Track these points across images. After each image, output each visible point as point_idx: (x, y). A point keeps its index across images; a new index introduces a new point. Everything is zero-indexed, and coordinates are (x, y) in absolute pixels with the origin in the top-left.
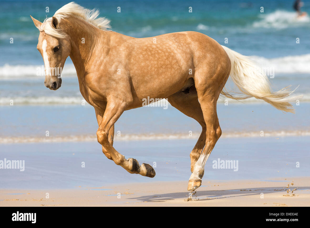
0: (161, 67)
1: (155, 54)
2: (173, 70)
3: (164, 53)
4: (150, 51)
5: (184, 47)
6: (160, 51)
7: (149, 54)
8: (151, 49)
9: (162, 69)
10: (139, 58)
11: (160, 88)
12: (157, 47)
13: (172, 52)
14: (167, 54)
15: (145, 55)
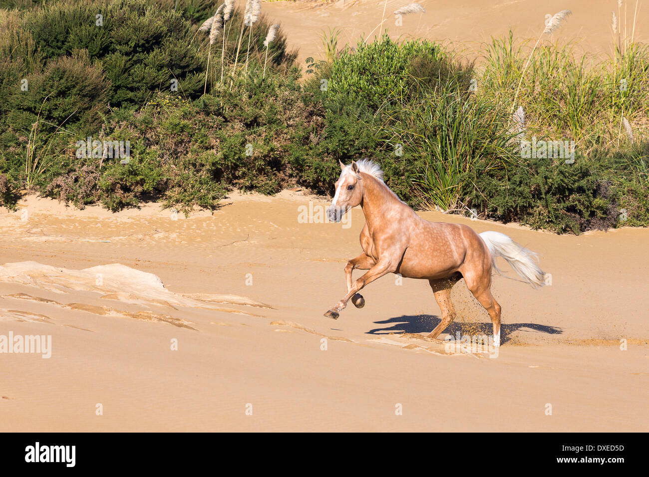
0: (436, 251)
1: (434, 238)
2: (446, 256)
3: (442, 240)
4: (431, 234)
5: (458, 241)
6: (439, 237)
7: (430, 235)
8: (432, 232)
9: (436, 252)
10: (421, 236)
11: (431, 268)
12: (438, 233)
13: (448, 241)
14: (444, 242)
15: (427, 235)
